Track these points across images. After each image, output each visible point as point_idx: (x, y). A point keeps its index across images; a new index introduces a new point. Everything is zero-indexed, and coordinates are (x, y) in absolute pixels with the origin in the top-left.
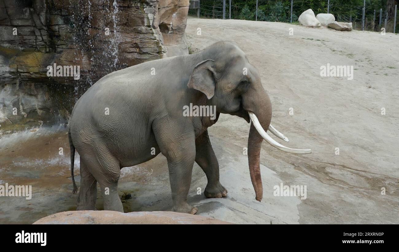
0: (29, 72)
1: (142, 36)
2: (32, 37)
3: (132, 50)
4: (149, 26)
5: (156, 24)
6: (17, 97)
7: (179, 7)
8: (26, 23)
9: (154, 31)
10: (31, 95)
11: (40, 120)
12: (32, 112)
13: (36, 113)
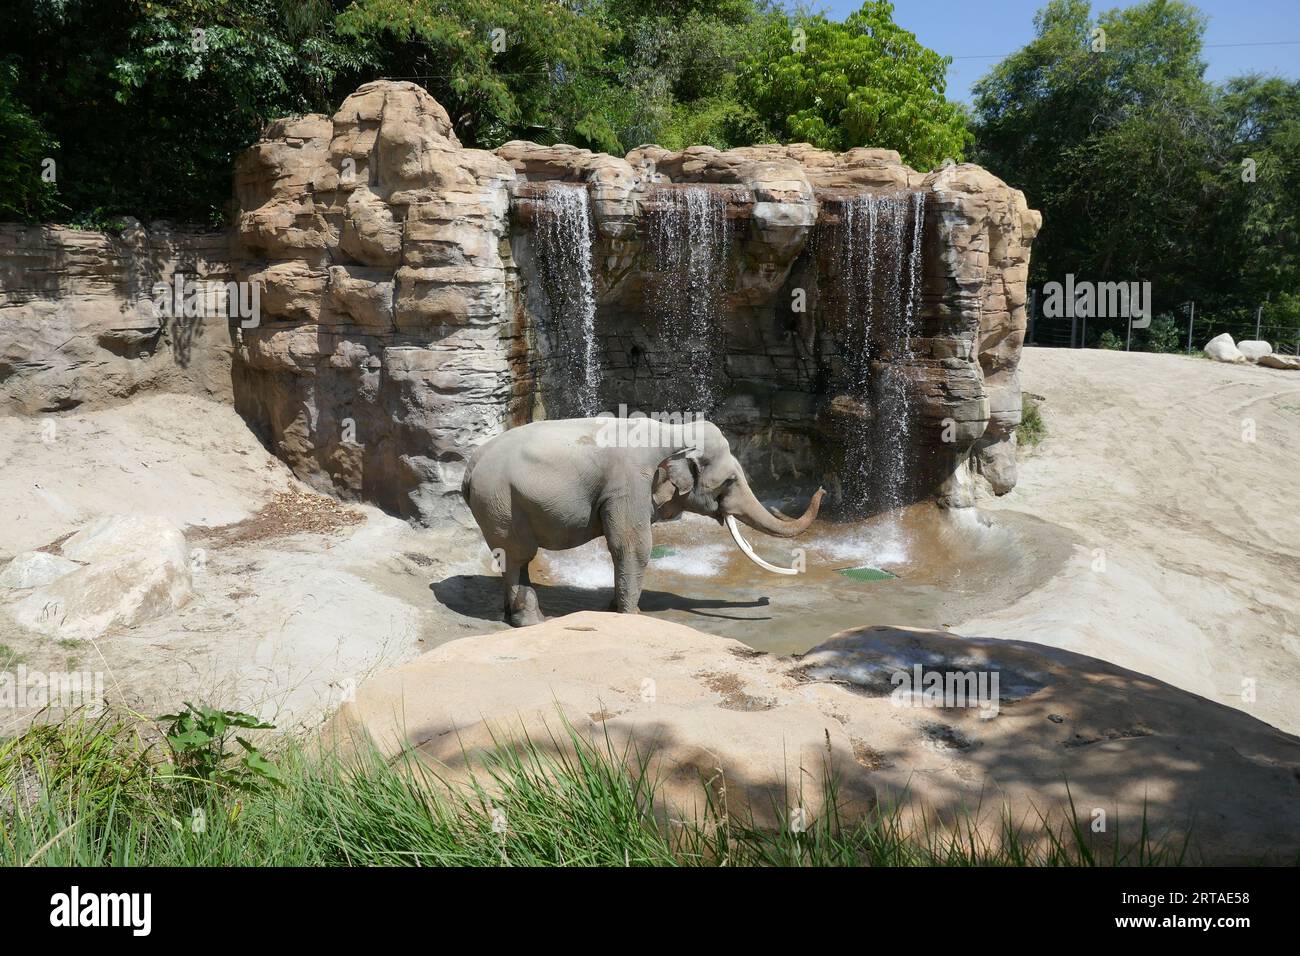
0: (786, 420)
1: (953, 372)
2: (793, 371)
3: (936, 391)
4: (964, 359)
5: (975, 355)
6: (767, 452)
7: (1011, 331)
8: (786, 352)
9: (971, 365)
10: (787, 451)
11: (798, 485)
12: (787, 474)
13: (793, 475)
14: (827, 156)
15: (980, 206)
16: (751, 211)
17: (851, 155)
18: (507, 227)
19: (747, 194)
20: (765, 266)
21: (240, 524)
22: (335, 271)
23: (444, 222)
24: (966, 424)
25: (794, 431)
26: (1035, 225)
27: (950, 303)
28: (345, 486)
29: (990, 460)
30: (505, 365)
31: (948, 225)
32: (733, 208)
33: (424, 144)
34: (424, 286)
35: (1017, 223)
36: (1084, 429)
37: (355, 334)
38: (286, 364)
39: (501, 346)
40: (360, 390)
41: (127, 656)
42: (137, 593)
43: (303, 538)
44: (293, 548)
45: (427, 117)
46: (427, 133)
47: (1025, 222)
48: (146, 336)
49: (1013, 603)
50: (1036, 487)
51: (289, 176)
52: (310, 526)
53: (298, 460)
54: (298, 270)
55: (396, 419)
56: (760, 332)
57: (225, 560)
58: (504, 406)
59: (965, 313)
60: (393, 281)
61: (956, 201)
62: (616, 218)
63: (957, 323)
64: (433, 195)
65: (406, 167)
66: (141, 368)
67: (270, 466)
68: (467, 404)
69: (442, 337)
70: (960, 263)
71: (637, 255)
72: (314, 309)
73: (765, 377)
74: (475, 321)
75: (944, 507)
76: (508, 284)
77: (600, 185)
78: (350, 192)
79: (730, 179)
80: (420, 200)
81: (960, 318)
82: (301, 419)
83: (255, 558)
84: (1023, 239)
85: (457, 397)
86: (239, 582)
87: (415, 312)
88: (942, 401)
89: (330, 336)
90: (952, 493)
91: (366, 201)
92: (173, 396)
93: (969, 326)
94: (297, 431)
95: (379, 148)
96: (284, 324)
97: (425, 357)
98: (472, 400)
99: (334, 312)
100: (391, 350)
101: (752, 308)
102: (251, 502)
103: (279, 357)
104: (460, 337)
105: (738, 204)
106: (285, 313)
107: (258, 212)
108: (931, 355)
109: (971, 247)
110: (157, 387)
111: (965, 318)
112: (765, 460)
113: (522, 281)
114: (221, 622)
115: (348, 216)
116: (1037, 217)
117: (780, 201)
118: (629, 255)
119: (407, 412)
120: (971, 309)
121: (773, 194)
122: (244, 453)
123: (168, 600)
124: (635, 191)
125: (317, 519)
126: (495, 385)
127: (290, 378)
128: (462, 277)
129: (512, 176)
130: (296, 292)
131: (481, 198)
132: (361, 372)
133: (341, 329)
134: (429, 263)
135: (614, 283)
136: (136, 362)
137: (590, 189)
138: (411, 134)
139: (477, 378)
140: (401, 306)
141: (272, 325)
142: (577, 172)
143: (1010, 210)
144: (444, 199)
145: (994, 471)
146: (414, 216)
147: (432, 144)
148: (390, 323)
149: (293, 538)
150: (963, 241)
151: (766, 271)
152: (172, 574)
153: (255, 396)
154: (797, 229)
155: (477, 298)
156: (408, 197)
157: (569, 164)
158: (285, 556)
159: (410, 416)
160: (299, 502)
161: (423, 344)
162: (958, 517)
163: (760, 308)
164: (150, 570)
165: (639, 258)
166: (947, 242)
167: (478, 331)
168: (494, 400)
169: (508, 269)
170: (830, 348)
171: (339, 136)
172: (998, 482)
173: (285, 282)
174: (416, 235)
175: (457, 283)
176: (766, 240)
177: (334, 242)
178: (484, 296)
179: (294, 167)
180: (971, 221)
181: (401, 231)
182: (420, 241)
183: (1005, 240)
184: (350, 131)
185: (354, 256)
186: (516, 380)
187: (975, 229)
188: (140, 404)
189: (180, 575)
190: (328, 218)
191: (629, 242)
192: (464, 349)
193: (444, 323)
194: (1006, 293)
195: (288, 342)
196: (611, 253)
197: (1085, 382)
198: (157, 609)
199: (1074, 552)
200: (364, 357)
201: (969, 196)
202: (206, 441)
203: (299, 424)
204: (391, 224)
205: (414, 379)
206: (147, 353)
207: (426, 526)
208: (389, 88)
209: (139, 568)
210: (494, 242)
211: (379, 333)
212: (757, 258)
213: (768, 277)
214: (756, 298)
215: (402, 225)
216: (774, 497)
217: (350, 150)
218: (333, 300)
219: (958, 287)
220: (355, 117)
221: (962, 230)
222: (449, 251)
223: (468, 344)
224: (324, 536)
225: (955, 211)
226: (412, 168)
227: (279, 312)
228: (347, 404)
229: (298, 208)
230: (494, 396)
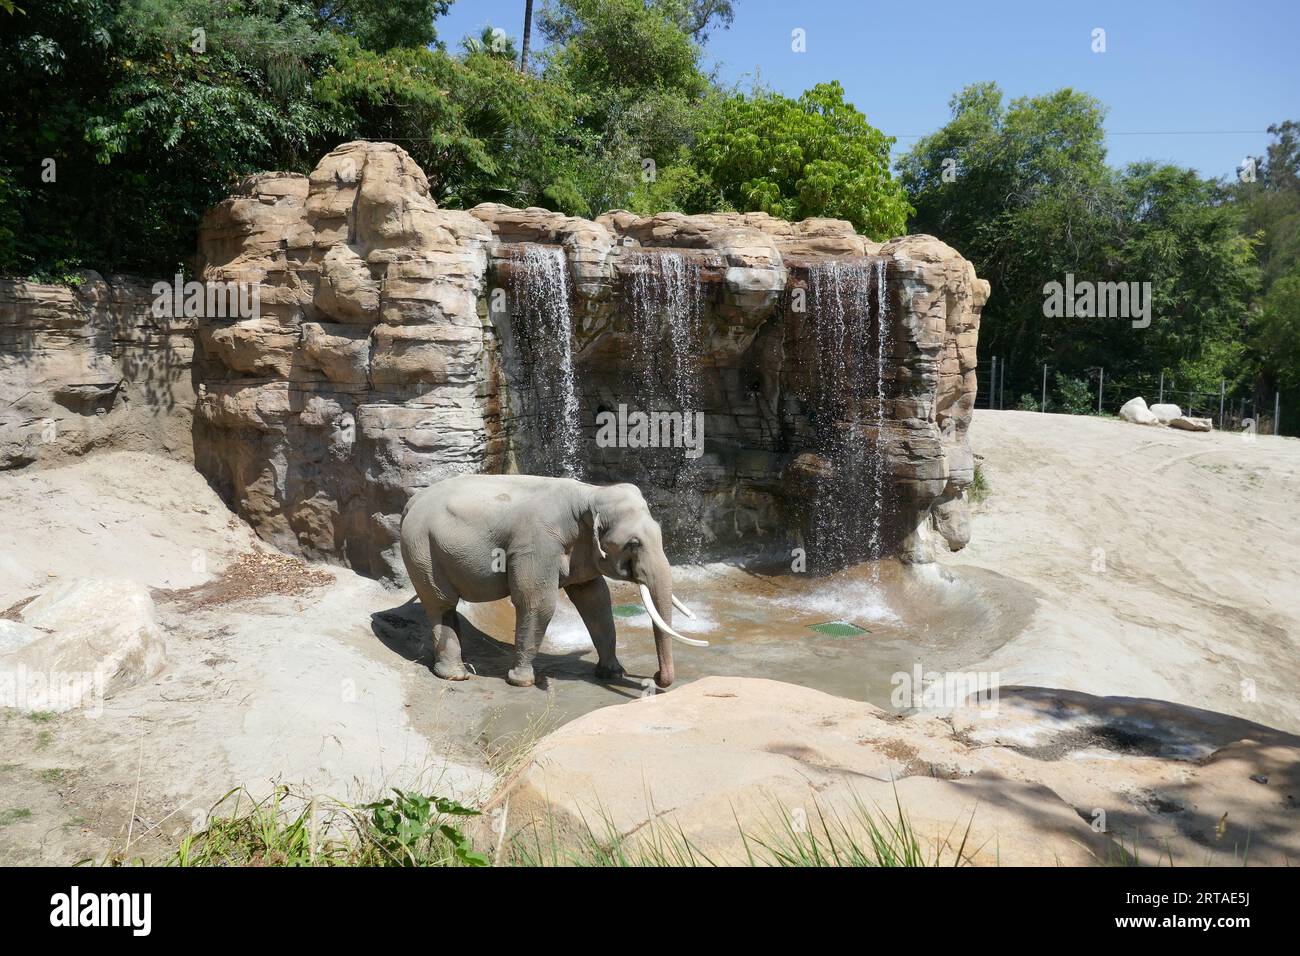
0: (751, 478)
1: (914, 432)
2: (755, 431)
3: (898, 451)
4: (924, 419)
5: (934, 416)
6: (731, 509)
7: (964, 393)
8: (750, 412)
9: (930, 425)
10: (750, 508)
11: (761, 542)
12: (750, 531)
13: (756, 532)
14: (782, 225)
15: (939, 275)
16: (723, 275)
17: (806, 224)
18: (484, 287)
19: (719, 259)
20: (734, 329)
21: (204, 587)
22: (309, 327)
23: (425, 280)
24: (928, 482)
25: (758, 489)
26: (985, 294)
27: (911, 366)
28: (312, 545)
29: (945, 517)
30: (480, 423)
31: (909, 292)
32: (707, 273)
33: (405, 203)
34: (401, 344)
35: (969, 292)
36: (1024, 487)
37: (327, 392)
38: (253, 421)
39: (477, 404)
40: (330, 448)
41: (106, 730)
42: (112, 661)
43: (272, 599)
44: (264, 611)
45: (408, 178)
46: (408, 193)
47: (976, 291)
48: (103, 392)
49: (987, 657)
50: (987, 543)
51: (261, 233)
52: (279, 588)
53: (262, 519)
54: (267, 327)
55: (369, 477)
56: (725, 393)
57: (194, 623)
58: (479, 464)
59: (924, 376)
60: (370, 338)
61: (916, 270)
62: (593, 279)
63: (916, 384)
64: (413, 254)
65: (386, 226)
66: (97, 425)
67: (232, 526)
68: (444, 462)
69: (418, 395)
70: (920, 328)
71: (611, 316)
72: (284, 366)
73: (729, 436)
74: (453, 379)
75: (907, 562)
76: (486, 342)
77: (578, 247)
78: (328, 248)
79: (700, 244)
80: (400, 259)
81: (920, 381)
82: (265, 477)
83: (227, 622)
84: (974, 306)
85: (434, 456)
86: (215, 647)
87: (392, 370)
88: (905, 460)
89: (300, 393)
90: (915, 549)
91: (344, 260)
92: (129, 454)
93: (928, 388)
94: (261, 489)
95: (359, 207)
96: (251, 381)
97: (402, 415)
98: (449, 459)
99: (306, 370)
100: (366, 408)
101: (717, 369)
102: (215, 563)
103: (245, 415)
104: (437, 395)
105: (711, 268)
106: (254, 370)
107: (226, 267)
108: (894, 415)
109: (930, 313)
110: (112, 444)
111: (924, 380)
112: (728, 517)
113: (497, 339)
114: (202, 691)
115: (325, 273)
116: (985, 285)
117: (751, 266)
118: (604, 316)
119: (382, 470)
120: (931, 372)
121: (745, 259)
122: (204, 512)
123: (143, 668)
124: (611, 254)
125: (285, 580)
126: (472, 444)
127: (258, 436)
128: (442, 336)
129: (489, 237)
130: (265, 348)
131: (462, 258)
132: (333, 430)
133: (312, 387)
134: (409, 321)
135: (586, 343)
136: (92, 419)
137: (567, 252)
138: (393, 194)
139: (454, 437)
140: (378, 364)
141: (239, 381)
142: (553, 235)
143: (964, 279)
144: (425, 258)
145: (950, 527)
146: (393, 275)
147: (413, 204)
148: (365, 381)
149: (263, 600)
150: (923, 307)
151: (735, 333)
152: (147, 640)
153: (216, 454)
154: (768, 293)
155: (455, 356)
156: (387, 255)
157: (543, 227)
158: (259, 619)
159: (385, 474)
160: (263, 563)
161: (399, 401)
162: (921, 573)
163: (726, 369)
164: (124, 636)
165: (613, 319)
166: (908, 308)
167: (456, 389)
168: (470, 458)
169: (485, 328)
170: (793, 408)
171: (315, 194)
172: (953, 538)
173: (255, 338)
174: (395, 294)
175: (437, 342)
176: (737, 303)
177: (308, 299)
178: (463, 354)
179: (267, 224)
180: (931, 289)
181: (379, 289)
182: (399, 299)
183: (959, 307)
184: (328, 190)
185: (329, 313)
186: (490, 438)
187: (934, 296)
188: (95, 462)
189: (154, 641)
190: (301, 274)
191: (604, 303)
192: (441, 407)
193: (422, 381)
194: (959, 357)
195: (256, 398)
196: (587, 313)
197: (1018, 442)
198: (132, 678)
199: (1038, 606)
200: (337, 415)
201: (928, 265)
202: (165, 499)
203: (264, 483)
204: (370, 281)
205: (390, 438)
206: (103, 409)
207: (400, 587)
208: (370, 149)
209: (112, 635)
210: (472, 301)
211: (352, 390)
212: (728, 321)
213: (736, 339)
214: (723, 359)
215: (380, 283)
216: (737, 555)
217: (327, 208)
218: (305, 357)
219: (918, 351)
220: (333, 175)
221: (922, 297)
222: (428, 309)
223: (445, 402)
224: (294, 598)
225: (915, 279)
226: (392, 227)
227: (247, 368)
228: (316, 462)
229: (269, 264)
230: (470, 454)
